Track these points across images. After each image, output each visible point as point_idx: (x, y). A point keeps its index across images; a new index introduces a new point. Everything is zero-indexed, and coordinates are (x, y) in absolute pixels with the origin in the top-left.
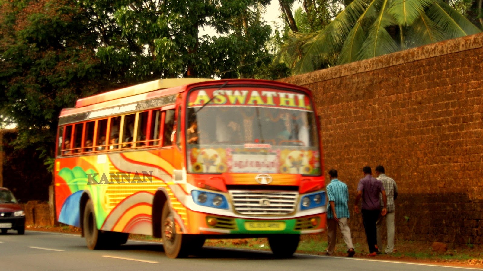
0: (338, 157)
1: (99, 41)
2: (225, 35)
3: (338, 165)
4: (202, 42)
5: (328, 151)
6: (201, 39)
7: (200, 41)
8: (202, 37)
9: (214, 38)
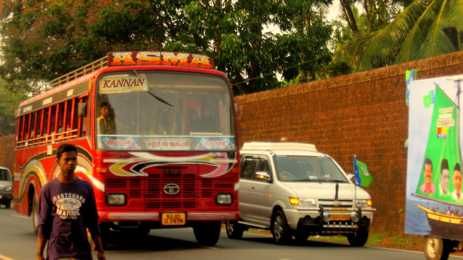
0: (394, 153)
1: (166, 35)
2: (287, 32)
3: (393, 161)
4: (265, 39)
5: (384, 147)
6: (265, 36)
7: (263, 37)
8: (266, 35)
9: (277, 36)
